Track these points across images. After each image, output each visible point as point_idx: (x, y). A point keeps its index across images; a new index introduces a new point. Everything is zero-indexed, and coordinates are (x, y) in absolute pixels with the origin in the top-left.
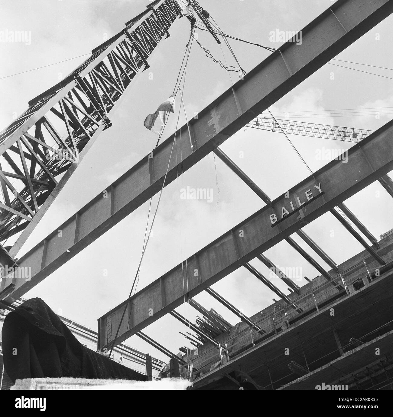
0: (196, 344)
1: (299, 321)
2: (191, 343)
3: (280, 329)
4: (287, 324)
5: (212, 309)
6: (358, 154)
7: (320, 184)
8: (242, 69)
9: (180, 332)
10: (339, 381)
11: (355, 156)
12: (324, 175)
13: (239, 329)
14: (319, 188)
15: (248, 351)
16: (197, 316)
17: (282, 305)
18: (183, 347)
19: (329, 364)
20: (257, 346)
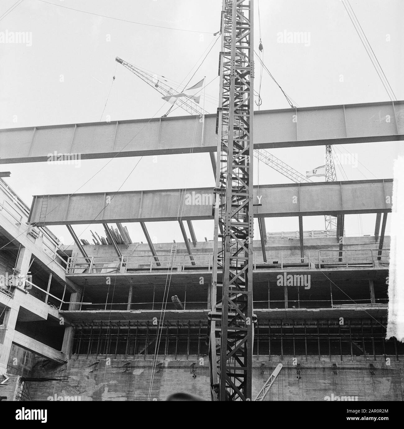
0: (96, 242)
1: (192, 270)
2: (93, 240)
3: (175, 269)
4: (182, 268)
5: (126, 227)
6: (295, 190)
7: (261, 196)
8: (259, 96)
9: (91, 231)
10: (200, 321)
11: (293, 190)
12: (266, 190)
13: (137, 248)
14: (260, 199)
15: (145, 273)
16: (112, 226)
17: (178, 247)
18: (85, 240)
19: (203, 310)
20: (153, 272)
